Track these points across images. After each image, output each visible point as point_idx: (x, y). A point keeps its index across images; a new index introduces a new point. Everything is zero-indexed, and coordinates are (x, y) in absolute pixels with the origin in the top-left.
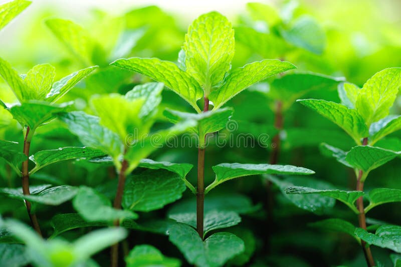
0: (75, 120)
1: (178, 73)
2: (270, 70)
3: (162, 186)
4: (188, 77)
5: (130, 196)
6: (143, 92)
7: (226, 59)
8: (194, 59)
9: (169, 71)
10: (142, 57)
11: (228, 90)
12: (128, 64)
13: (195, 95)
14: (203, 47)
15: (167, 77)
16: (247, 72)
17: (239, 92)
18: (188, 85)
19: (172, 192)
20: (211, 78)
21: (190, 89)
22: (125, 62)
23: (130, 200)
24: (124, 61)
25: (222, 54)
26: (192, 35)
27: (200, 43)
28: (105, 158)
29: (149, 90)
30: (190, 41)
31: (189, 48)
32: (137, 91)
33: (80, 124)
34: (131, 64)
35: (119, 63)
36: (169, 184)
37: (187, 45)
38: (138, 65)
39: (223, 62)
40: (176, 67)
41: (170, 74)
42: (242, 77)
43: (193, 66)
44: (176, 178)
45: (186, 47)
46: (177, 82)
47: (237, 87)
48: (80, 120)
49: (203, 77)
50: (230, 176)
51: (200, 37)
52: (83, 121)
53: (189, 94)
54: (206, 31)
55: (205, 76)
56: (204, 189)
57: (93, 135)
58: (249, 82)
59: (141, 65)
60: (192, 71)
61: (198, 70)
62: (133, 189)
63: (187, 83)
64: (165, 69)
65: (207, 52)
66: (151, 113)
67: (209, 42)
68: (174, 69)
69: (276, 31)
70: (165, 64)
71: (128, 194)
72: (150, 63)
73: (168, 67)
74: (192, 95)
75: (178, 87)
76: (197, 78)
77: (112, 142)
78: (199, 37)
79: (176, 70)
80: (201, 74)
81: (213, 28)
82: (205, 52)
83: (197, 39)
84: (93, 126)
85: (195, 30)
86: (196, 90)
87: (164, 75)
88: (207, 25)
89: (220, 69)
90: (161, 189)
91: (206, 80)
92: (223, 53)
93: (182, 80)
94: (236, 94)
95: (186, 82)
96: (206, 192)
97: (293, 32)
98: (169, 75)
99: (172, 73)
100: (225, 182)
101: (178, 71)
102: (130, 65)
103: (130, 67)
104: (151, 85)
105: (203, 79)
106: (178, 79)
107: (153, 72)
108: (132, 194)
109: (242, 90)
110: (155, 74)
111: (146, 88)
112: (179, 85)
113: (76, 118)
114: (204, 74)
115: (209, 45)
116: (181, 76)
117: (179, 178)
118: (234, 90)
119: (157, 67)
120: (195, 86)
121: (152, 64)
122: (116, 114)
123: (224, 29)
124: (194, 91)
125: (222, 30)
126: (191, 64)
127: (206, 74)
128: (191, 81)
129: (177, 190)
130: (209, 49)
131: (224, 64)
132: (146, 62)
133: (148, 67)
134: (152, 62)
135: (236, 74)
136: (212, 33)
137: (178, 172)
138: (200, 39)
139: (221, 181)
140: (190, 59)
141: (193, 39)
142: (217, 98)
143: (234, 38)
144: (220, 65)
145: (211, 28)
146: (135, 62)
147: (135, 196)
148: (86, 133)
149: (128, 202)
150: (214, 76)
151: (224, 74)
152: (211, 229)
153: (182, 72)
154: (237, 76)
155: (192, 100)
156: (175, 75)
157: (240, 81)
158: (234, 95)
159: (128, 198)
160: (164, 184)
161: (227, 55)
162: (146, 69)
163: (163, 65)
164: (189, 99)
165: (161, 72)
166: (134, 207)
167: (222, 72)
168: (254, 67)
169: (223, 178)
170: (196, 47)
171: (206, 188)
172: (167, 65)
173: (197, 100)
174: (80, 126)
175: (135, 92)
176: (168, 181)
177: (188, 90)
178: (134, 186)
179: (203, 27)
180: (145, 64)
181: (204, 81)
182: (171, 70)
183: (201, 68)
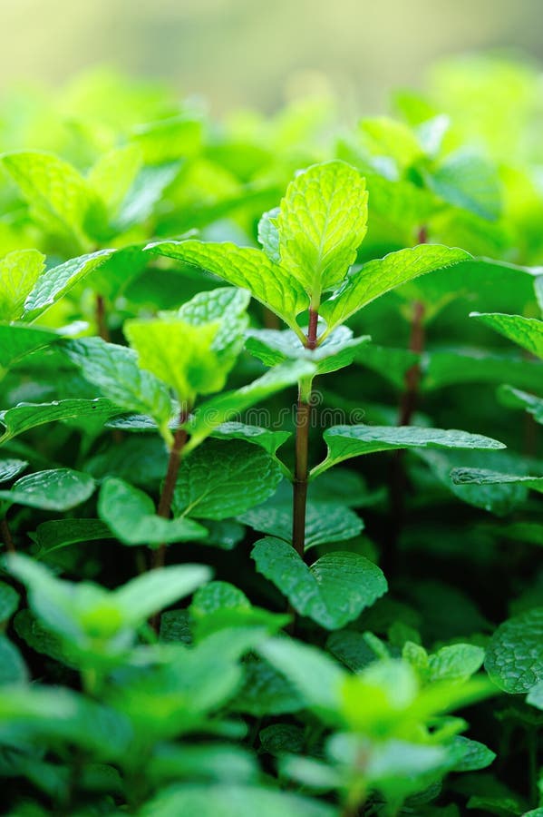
0: (87, 355)
1: (267, 268)
2: (428, 263)
3: (239, 471)
4: (286, 275)
5: (183, 490)
6: (211, 305)
7: (351, 244)
8: (295, 242)
9: (251, 264)
10: (204, 240)
11: (353, 296)
12: (177, 251)
13: (294, 307)
14: (312, 222)
15: (246, 275)
16: (388, 266)
17: (371, 300)
18: (282, 289)
19: (260, 484)
20: (323, 277)
21: (286, 295)
22: (173, 248)
23: (184, 497)
24: (171, 246)
25: (344, 235)
26: (293, 201)
27: (308, 215)
28: (132, 418)
29: (221, 301)
30: (290, 210)
31: (287, 224)
32: (200, 304)
33: (97, 362)
34: (185, 251)
35: (162, 249)
36: (252, 467)
37: (283, 217)
38: (196, 254)
39: (346, 248)
40: (264, 257)
41: (254, 270)
42: (379, 275)
43: (291, 255)
44: (263, 456)
45: (282, 221)
46: (263, 283)
47: (369, 291)
48: (95, 355)
49: (309, 273)
50: (355, 450)
51: (308, 205)
52: (100, 356)
53: (283, 303)
54: (321, 194)
55: (313, 272)
56: (308, 474)
57: (121, 381)
58: (390, 282)
59: (201, 253)
60: (290, 265)
61: (300, 262)
62: (188, 478)
63: (281, 285)
64: (244, 261)
65: (320, 231)
66: (230, 345)
67: (325, 215)
68: (261, 262)
69: (415, 177)
70: (246, 252)
71: (180, 486)
72: (219, 250)
73: (250, 258)
74: (288, 306)
75: (264, 292)
76: (299, 276)
77: (156, 397)
78: (306, 204)
79: (264, 264)
80: (306, 268)
81: (333, 191)
82: (316, 231)
83: (302, 207)
84: (120, 366)
85: (300, 192)
86: (296, 297)
87: (242, 270)
88: (322, 185)
89: (339, 260)
90: (239, 478)
91: (314, 279)
92: (347, 232)
93: (272, 280)
94: (364, 305)
95: (279, 283)
96: (311, 480)
97: (443, 176)
98: (251, 272)
99: (256, 268)
100: (344, 461)
101: (269, 265)
102: (182, 253)
103: (181, 255)
104: (225, 292)
105: (308, 278)
106: (266, 279)
107: (221, 265)
108: (187, 485)
109: (377, 297)
110: (224, 269)
111: (217, 298)
112: (267, 288)
113: (90, 351)
114: (310, 268)
115: (324, 219)
116: (273, 274)
117: (267, 456)
118: (363, 297)
119: (230, 257)
120: (295, 291)
121: (223, 252)
122: (172, 352)
123: (352, 191)
124: (293, 298)
125: (349, 192)
126: (288, 251)
127: (315, 269)
128: (289, 282)
129: (268, 480)
130: (324, 227)
131: (348, 250)
132: (211, 248)
133: (213, 257)
134: (222, 247)
135: (370, 271)
136: (331, 198)
137: (263, 444)
138: (308, 209)
139: (339, 460)
140: (287, 242)
141: (296, 208)
142: (333, 311)
143: (366, 206)
144: (340, 253)
145: (330, 190)
146: (192, 249)
147: (192, 489)
148: (111, 380)
149: (181, 500)
150: (328, 272)
151: (345, 269)
152: (313, 544)
153: (275, 266)
154: (370, 274)
155: (289, 315)
156: (261, 271)
157: (375, 282)
158: (362, 307)
159: (181, 494)
160: (244, 467)
161: (352, 236)
162: (210, 259)
163: (242, 254)
164: (282, 312)
165: (238, 266)
166: (191, 511)
167: (342, 265)
168: (401, 258)
169: (341, 454)
170: (299, 222)
171: (312, 472)
172: (249, 254)
173: (297, 314)
174: (98, 367)
175: (195, 306)
176: (251, 462)
177: (282, 298)
178: (189, 471)
179: (315, 187)
180: (209, 251)
181: (310, 281)
182: (256, 264)
183: (307, 258)
